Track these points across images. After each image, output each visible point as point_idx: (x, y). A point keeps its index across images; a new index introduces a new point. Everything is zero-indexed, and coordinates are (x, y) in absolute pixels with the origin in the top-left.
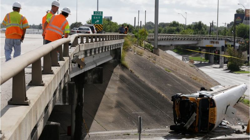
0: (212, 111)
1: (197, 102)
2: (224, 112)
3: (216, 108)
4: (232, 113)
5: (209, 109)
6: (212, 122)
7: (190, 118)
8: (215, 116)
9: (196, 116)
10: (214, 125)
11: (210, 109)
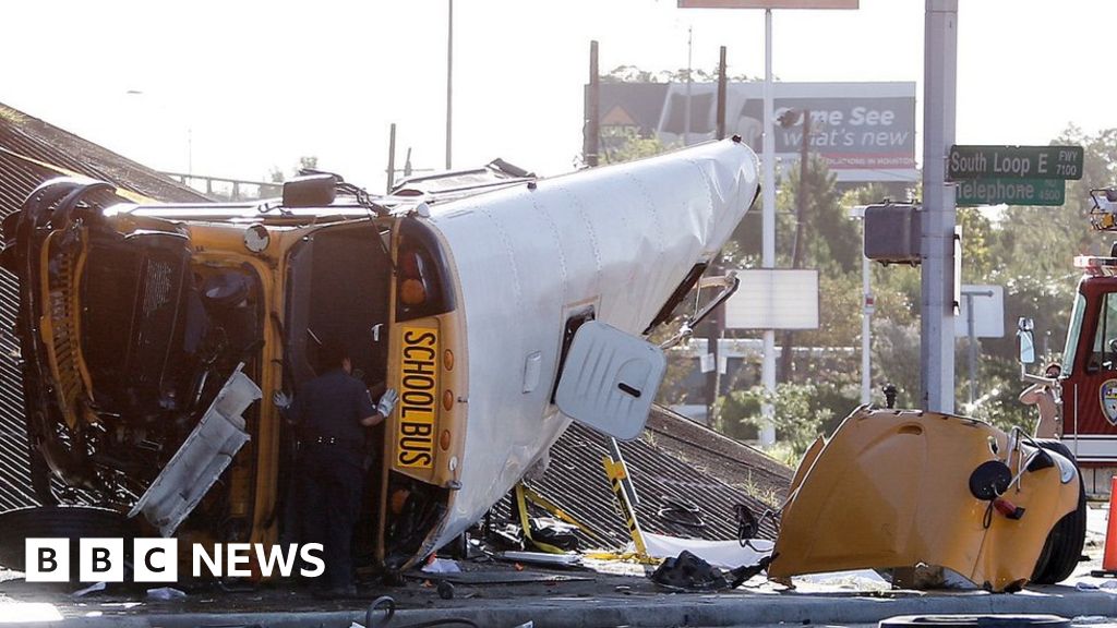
0: (416, 355)
1: (262, 269)
2: (539, 381)
3: (453, 316)
4: (622, 386)
5: (384, 333)
6: (419, 470)
7: (193, 424)
8: (446, 402)
9: (257, 403)
10: (436, 497)
11: (398, 330)
